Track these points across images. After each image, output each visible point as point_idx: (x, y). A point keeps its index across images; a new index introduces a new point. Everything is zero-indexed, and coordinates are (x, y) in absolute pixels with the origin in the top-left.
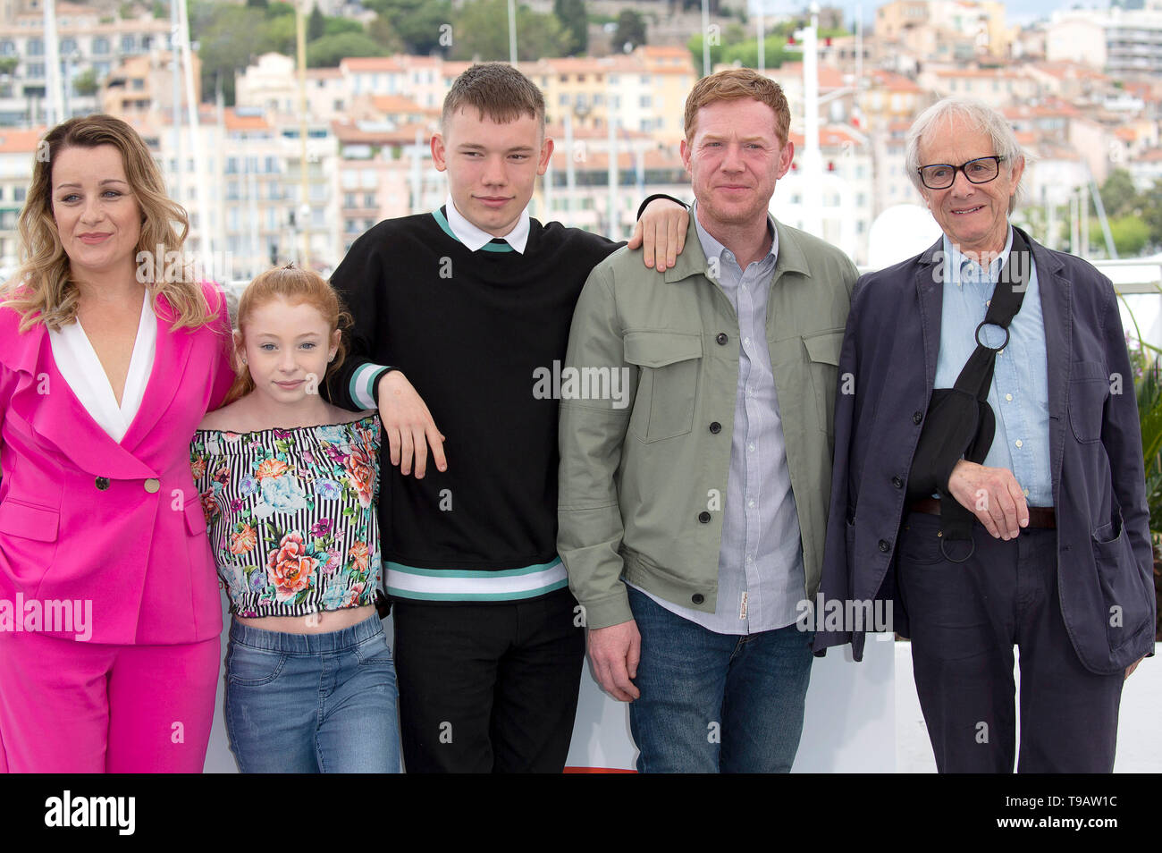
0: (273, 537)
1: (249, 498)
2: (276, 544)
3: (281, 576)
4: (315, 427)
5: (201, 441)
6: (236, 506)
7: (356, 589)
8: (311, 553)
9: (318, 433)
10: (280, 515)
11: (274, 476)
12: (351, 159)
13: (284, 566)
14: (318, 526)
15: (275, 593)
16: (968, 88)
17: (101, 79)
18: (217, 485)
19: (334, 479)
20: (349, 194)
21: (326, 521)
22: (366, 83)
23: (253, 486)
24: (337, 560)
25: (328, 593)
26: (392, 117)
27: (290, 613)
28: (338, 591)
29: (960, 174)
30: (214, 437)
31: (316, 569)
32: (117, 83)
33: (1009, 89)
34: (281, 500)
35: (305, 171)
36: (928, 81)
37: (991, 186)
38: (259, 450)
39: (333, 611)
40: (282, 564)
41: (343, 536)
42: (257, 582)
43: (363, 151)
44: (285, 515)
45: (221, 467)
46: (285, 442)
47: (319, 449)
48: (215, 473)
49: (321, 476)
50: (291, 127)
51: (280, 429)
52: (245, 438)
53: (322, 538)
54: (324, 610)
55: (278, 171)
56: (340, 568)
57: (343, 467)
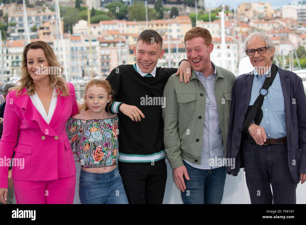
0: (94, 147)
1: (88, 137)
2: (95, 149)
3: (96, 157)
4: (104, 119)
5: (76, 122)
6: (84, 139)
7: (114, 161)
8: (103, 151)
9: (105, 121)
10: (96, 141)
11: (94, 131)
12: (103, 47)
13: (97, 154)
14: (105, 144)
15: (94, 161)
16: (262, 26)
17: (38, 27)
18: (79, 133)
19: (109, 132)
20: (102, 56)
21: (107, 143)
22: (106, 27)
23: (89, 134)
24: (110, 153)
25: (107, 161)
26: (113, 36)
27: (98, 166)
28: (110, 161)
29: (256, 52)
30: (79, 121)
31: (104, 155)
32: (42, 28)
33: (273, 26)
34: (96, 137)
35: (91, 50)
36: (252, 24)
37: (264, 55)
38: (90, 125)
39: (108, 166)
40: (96, 154)
41: (111, 147)
42: (89, 158)
43: (106, 45)
44: (97, 141)
45: (81, 129)
46: (97, 123)
47: (105, 125)
48: (79, 130)
49: (106, 132)
50: (87, 39)
51: (96, 119)
52: (87, 121)
53: (106, 147)
54: (106, 166)
55: (84, 50)
56: (110, 155)
57: (111, 130)
